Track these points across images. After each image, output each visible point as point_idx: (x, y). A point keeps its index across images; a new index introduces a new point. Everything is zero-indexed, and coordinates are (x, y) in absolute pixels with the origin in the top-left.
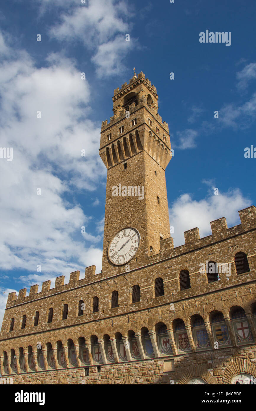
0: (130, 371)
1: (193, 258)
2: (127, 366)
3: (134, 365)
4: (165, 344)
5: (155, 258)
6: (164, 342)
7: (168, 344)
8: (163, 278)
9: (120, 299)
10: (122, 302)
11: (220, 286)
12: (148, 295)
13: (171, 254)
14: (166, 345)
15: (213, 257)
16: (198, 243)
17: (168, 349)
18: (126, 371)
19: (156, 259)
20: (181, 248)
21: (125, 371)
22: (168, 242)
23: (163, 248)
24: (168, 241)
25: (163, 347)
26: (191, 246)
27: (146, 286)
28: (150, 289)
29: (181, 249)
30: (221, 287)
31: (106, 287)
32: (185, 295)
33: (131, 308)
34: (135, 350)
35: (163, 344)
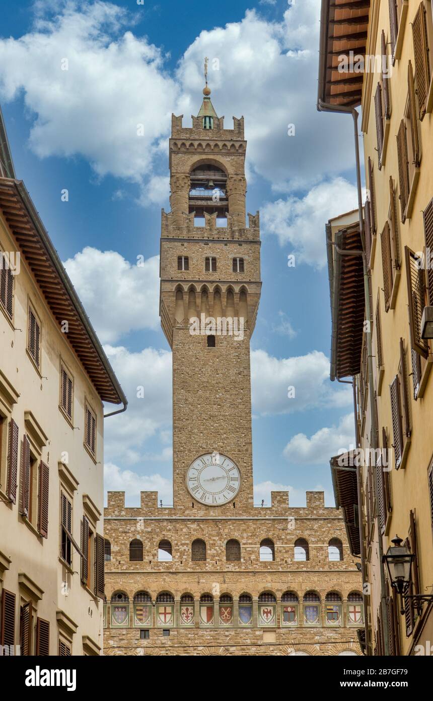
0: (216, 639)
1: (315, 527)
2: (212, 633)
3: (222, 633)
4: (265, 614)
5: (264, 512)
6: (264, 612)
7: (269, 614)
8: (274, 540)
9: (209, 552)
10: (213, 556)
11: (344, 567)
12: (253, 555)
13: (287, 514)
14: (267, 616)
15: (340, 534)
16: (324, 512)
17: (269, 620)
18: (211, 638)
19: (265, 514)
20: (301, 510)
21: (209, 638)
22: (284, 497)
23: (276, 502)
24: (284, 495)
25: (263, 617)
26: (315, 512)
27: (251, 544)
28: (256, 549)
29: (301, 512)
30: (346, 569)
31: (184, 530)
32: (302, 567)
33: (227, 566)
34: (224, 616)
35: (264, 614)
